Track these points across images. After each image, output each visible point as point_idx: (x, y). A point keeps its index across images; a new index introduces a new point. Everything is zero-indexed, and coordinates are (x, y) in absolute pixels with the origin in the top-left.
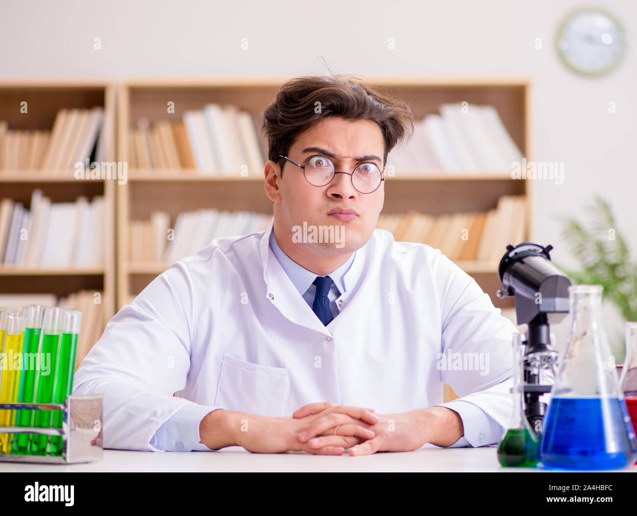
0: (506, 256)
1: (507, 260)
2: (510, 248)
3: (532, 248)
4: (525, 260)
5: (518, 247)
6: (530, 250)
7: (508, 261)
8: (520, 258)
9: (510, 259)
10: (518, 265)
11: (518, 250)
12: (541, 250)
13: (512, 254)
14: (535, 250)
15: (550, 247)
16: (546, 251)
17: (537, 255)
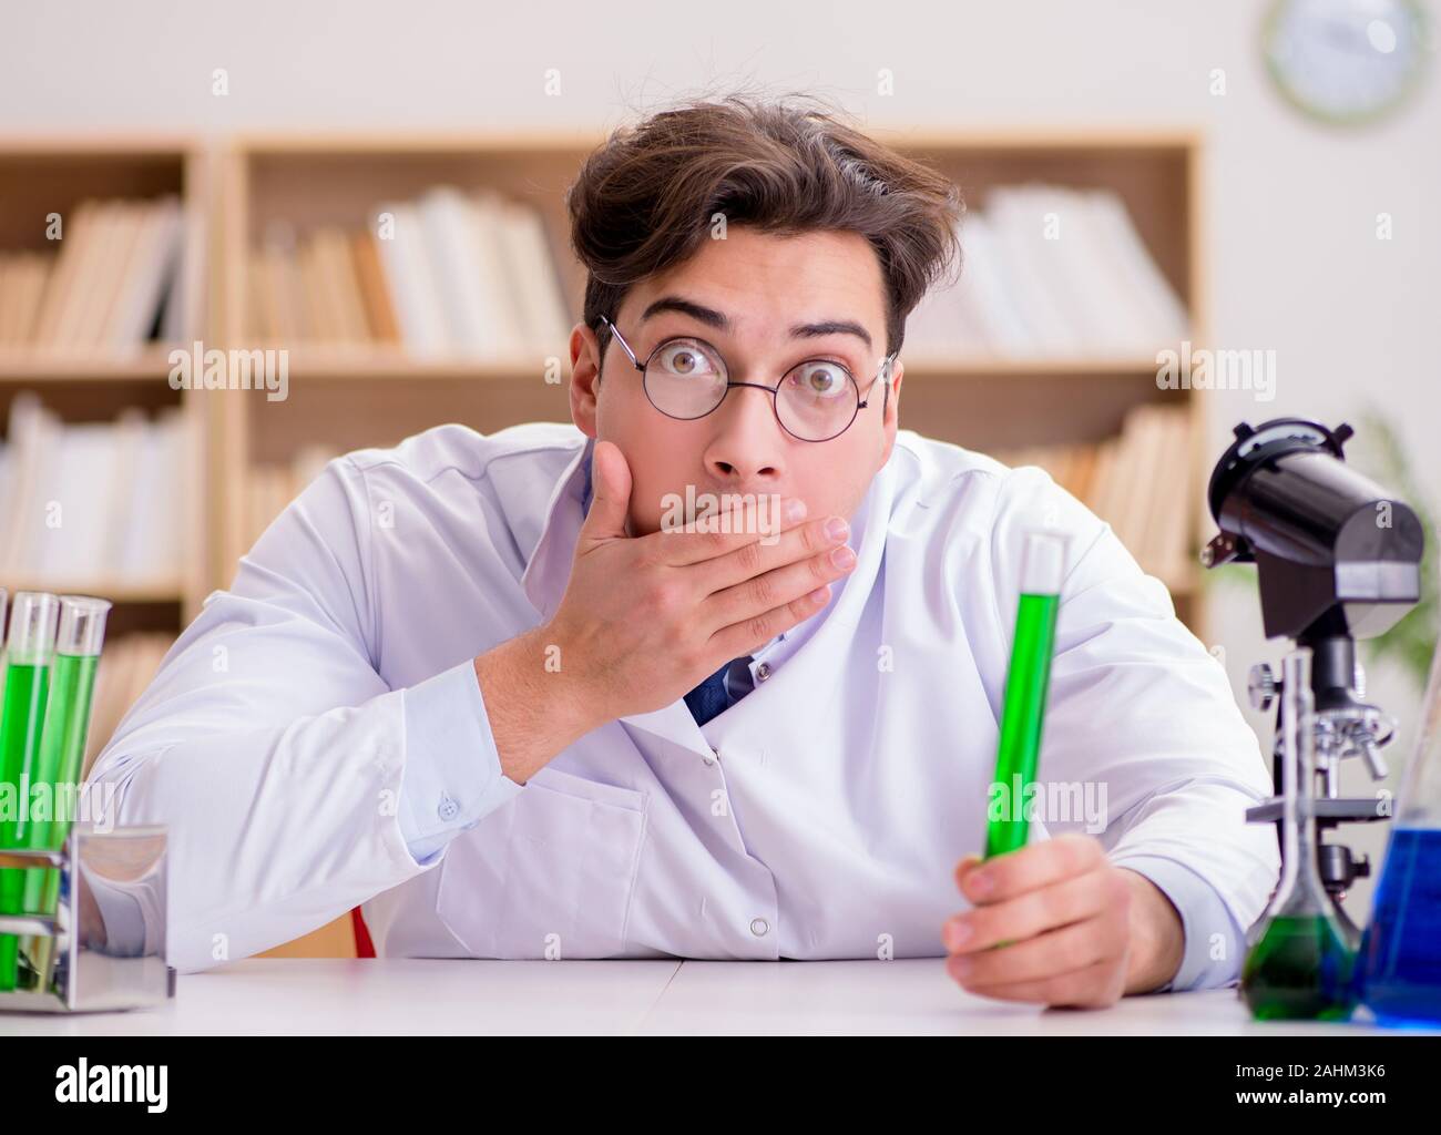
0: (1232, 454)
1: (1233, 465)
2: (1243, 432)
3: (1300, 431)
4: (1282, 463)
5: (1264, 427)
6: (1292, 438)
7: (1235, 468)
8: (1269, 459)
9: (1240, 460)
10: (1261, 476)
11: (1262, 439)
12: (1321, 439)
13: (1245, 450)
14: (1305, 438)
15: (1346, 432)
16: (1335, 442)
17: (1311, 451)
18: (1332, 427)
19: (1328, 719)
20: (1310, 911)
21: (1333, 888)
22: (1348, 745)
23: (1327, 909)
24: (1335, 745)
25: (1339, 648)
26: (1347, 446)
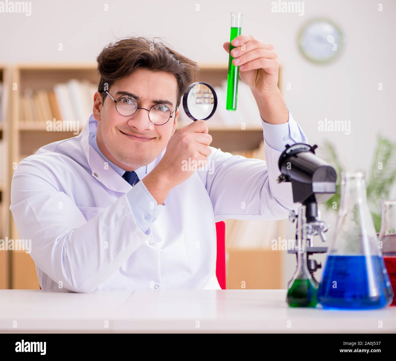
0: (284, 152)
1: (285, 156)
2: (288, 147)
3: (303, 146)
4: (298, 155)
6: (301, 148)
8: (295, 154)
9: (287, 154)
10: (293, 158)
11: (293, 148)
12: (309, 148)
13: (288, 151)
14: (305, 148)
15: (316, 147)
16: (313, 149)
17: (306, 152)
18: (312, 145)
19: (310, 225)
20: (305, 278)
21: (311, 271)
22: (316, 232)
23: (310, 277)
24: (312, 232)
25: (313, 206)
26: (316, 150)
